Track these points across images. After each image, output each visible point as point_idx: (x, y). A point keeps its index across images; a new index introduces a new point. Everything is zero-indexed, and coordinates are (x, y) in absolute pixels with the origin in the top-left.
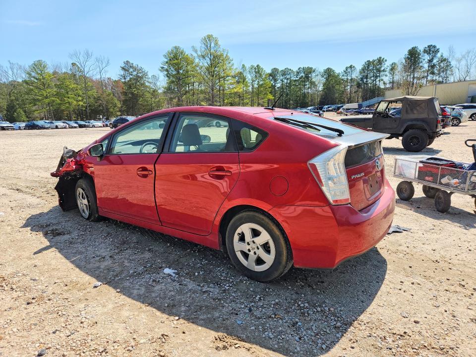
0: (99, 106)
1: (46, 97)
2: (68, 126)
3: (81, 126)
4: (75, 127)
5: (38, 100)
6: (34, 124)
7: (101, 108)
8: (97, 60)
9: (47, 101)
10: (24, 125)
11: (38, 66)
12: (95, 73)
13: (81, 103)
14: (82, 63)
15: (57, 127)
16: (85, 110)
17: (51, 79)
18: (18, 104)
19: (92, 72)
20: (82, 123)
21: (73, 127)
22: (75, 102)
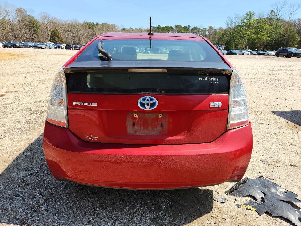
0: (282, 40)
1: (248, 35)
2: (250, 53)
3: (259, 54)
4: (255, 55)
5: (243, 37)
6: (231, 52)
7: (283, 42)
8: (291, 6)
9: (248, 37)
10: (226, 52)
11: (249, 15)
12: (286, 15)
13: (268, 38)
14: (278, 10)
15: (243, 54)
16: (271, 44)
17: (255, 23)
18: (233, 40)
19: (284, 15)
20: (261, 52)
21: (253, 55)
22: (265, 37)
